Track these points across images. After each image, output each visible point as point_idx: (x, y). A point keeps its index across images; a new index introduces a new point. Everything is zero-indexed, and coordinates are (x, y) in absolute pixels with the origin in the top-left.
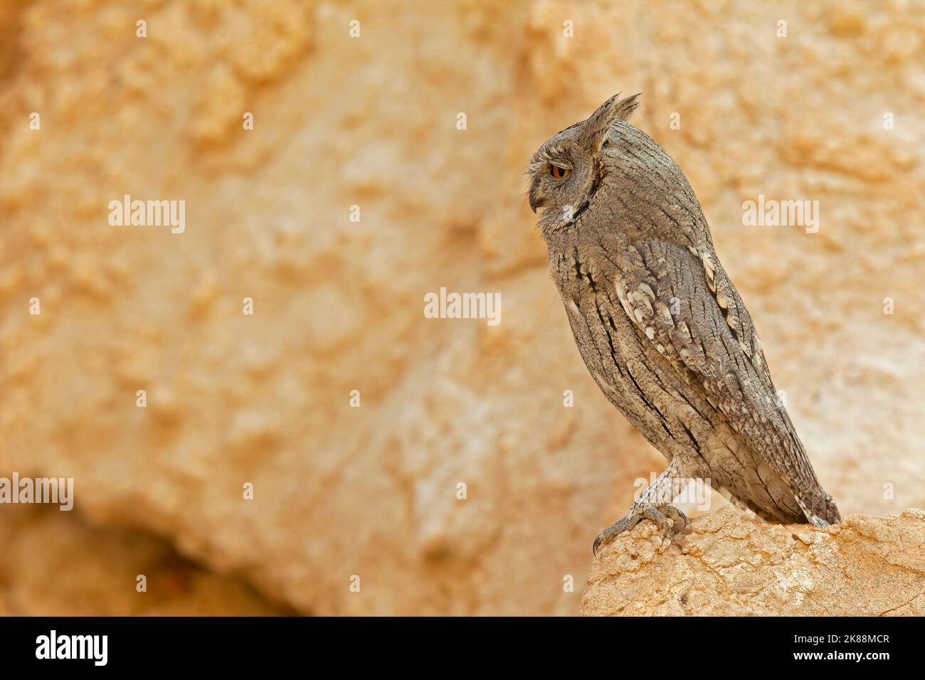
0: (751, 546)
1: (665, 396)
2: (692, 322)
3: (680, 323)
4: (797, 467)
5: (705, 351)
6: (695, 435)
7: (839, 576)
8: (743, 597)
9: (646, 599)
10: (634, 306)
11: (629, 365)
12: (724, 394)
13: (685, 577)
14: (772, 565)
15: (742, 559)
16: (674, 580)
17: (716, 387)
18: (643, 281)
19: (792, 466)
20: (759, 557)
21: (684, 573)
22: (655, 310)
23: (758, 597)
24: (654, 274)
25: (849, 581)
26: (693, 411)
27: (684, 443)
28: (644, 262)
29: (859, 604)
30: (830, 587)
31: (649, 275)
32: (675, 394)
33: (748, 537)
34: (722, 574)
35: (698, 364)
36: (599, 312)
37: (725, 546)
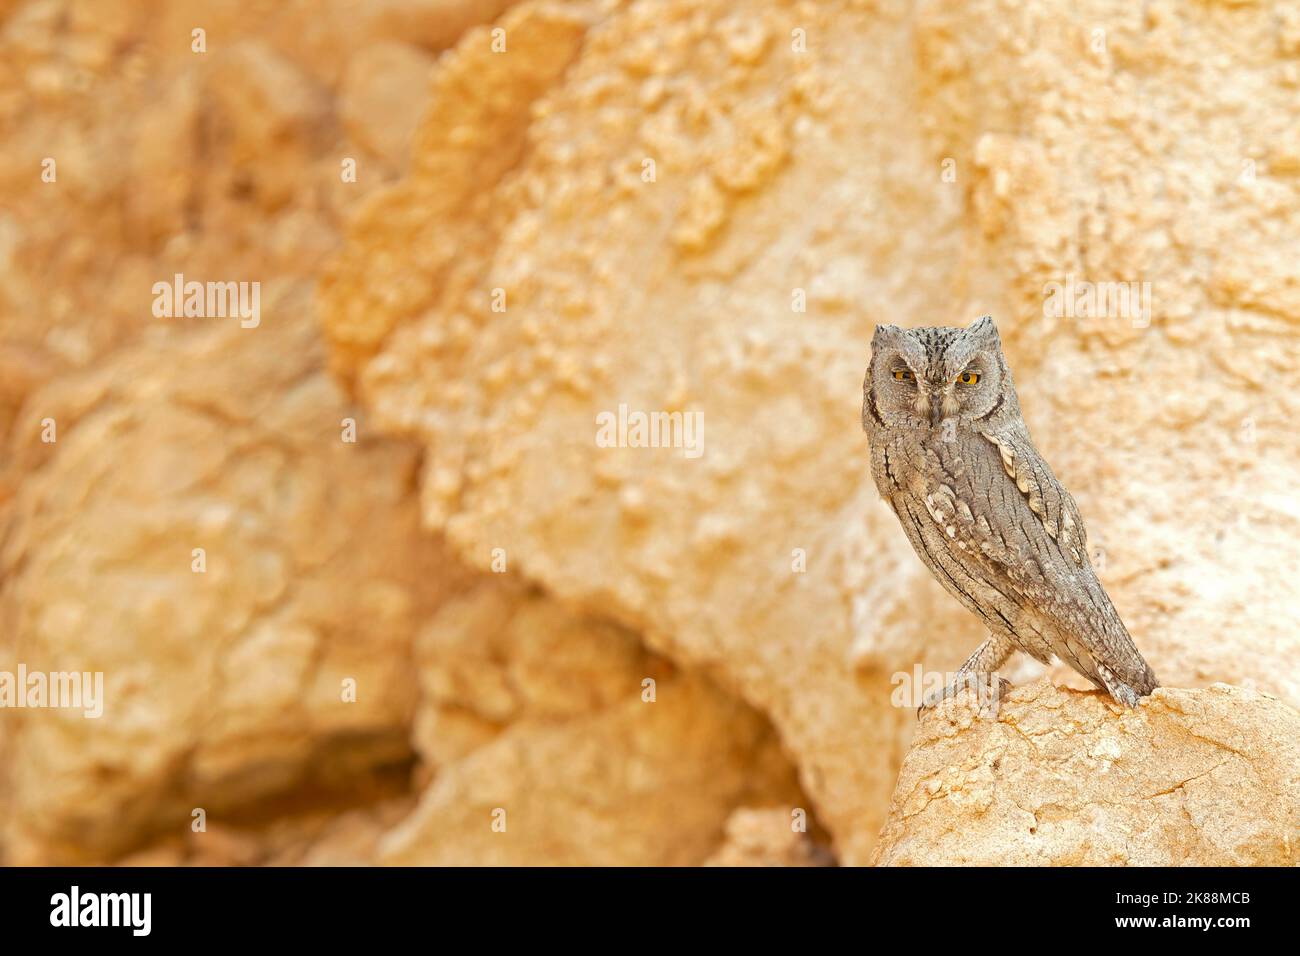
0: (1063, 715)
1: (972, 583)
2: (991, 516)
3: (979, 518)
4: (1105, 641)
5: (1004, 541)
6: (1006, 616)
7: (1146, 745)
8: (1053, 764)
9: (960, 764)
10: (936, 506)
11: (938, 557)
12: (1027, 581)
13: (999, 744)
14: (1084, 733)
15: (1055, 727)
16: (988, 746)
17: (1019, 575)
18: (942, 483)
19: (1101, 641)
20: (1071, 725)
21: (998, 740)
22: (956, 508)
23: (1067, 764)
24: (950, 475)
25: (1156, 750)
26: (999, 595)
27: (998, 623)
28: (941, 463)
29: (1163, 772)
30: (1136, 755)
31: (947, 476)
32: (980, 580)
33: (1062, 706)
34: (1034, 741)
35: (1000, 555)
36: (908, 510)
37: (1040, 715)
